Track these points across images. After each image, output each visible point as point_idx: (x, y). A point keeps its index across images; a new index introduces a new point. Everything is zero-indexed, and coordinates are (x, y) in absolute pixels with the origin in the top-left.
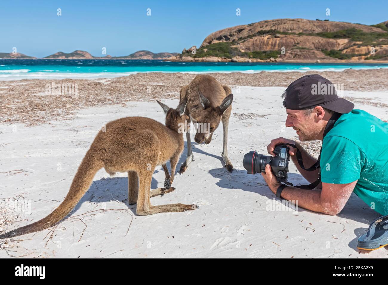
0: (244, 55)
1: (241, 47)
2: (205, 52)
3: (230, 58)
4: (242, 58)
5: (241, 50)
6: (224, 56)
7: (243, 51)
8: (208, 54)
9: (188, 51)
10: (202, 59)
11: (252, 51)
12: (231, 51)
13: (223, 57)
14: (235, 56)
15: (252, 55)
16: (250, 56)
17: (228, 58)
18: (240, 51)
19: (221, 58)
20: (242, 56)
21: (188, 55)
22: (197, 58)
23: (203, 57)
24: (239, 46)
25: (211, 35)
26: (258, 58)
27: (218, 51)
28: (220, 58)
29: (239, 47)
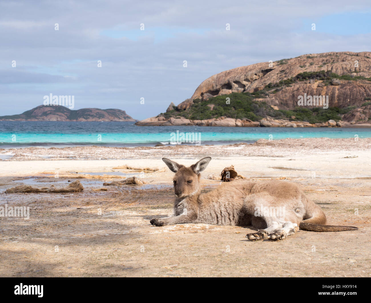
0: (280, 115)
1: (272, 101)
2: (212, 109)
3: (257, 120)
4: (277, 121)
5: (272, 106)
6: (245, 117)
7: (276, 108)
8: (217, 114)
9: (179, 108)
10: (208, 122)
11: (292, 108)
12: (255, 107)
13: (245, 119)
14: (264, 117)
15: (294, 115)
16: (290, 117)
17: (253, 121)
18: (272, 108)
19: (241, 121)
20: (277, 118)
21: (180, 115)
22: (197, 119)
23: (209, 118)
24: (268, 99)
25: (211, 80)
26: (305, 121)
27: (234, 107)
28: (239, 120)
29: (268, 101)
